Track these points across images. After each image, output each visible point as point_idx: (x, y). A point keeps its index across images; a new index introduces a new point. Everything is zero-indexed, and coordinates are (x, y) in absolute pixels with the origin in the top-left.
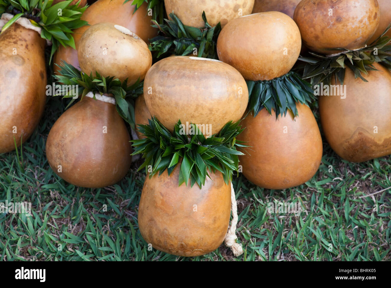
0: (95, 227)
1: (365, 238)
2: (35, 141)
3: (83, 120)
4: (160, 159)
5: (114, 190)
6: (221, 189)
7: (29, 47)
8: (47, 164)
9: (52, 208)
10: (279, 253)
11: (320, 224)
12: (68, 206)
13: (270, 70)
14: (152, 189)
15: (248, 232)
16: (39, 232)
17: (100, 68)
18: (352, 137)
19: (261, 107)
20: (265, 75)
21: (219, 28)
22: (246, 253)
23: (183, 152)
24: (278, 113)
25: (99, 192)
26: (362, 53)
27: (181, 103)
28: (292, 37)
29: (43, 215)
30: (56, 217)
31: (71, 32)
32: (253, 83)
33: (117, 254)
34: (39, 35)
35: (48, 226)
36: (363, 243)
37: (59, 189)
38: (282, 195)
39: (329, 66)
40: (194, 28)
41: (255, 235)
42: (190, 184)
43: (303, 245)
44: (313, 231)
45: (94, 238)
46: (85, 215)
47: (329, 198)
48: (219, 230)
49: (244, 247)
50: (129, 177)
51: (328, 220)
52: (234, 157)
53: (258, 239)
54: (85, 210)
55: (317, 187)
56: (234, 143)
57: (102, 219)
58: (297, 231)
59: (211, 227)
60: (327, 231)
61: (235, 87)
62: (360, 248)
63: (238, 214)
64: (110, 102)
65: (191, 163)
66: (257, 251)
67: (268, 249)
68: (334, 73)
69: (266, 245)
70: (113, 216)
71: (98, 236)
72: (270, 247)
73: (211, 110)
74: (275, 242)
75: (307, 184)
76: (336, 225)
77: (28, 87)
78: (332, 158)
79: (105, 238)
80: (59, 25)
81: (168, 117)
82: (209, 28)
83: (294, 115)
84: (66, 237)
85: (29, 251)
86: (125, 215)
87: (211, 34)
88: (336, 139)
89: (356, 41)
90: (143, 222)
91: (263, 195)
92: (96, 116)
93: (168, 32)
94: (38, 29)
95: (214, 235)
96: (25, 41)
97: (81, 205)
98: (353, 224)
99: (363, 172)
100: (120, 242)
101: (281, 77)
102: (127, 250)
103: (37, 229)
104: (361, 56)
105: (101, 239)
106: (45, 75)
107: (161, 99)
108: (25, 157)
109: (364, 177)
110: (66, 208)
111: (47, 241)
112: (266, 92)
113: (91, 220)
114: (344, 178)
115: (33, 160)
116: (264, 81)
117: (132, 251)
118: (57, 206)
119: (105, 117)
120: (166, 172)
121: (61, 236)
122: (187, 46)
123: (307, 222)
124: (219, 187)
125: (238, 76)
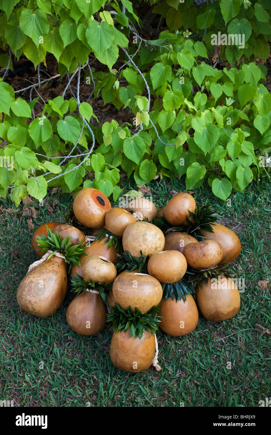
0: (89, 355)
1: (220, 361)
2: (62, 311)
3: (84, 302)
4: (120, 324)
5: (98, 335)
6: (150, 339)
7: (60, 266)
8: (66, 322)
9: (69, 344)
10: (179, 370)
11: (198, 354)
12: (76, 344)
13: (173, 279)
14: (116, 339)
15: (164, 358)
16: (63, 358)
17: (92, 278)
18: (212, 311)
19: (169, 296)
20: (170, 281)
21: (148, 258)
22: (163, 370)
23: (131, 321)
24: (177, 299)
25: (91, 337)
26: (215, 270)
27: (130, 297)
28: (183, 263)
29: (65, 349)
30: (71, 350)
31: (79, 258)
32: (165, 285)
33: (100, 370)
34: (64, 260)
35: (67, 354)
36: (219, 364)
37: (72, 335)
38: (179, 339)
39: (200, 276)
40: (136, 257)
41: (167, 360)
42: (135, 336)
43: (190, 365)
44: (195, 358)
45: (89, 362)
46: (85, 349)
47: (202, 340)
48: (149, 359)
49: (161, 367)
50: (106, 329)
51: (202, 352)
52: (156, 323)
53: (168, 362)
54: (84, 347)
55: (196, 334)
56: (156, 316)
57: (92, 351)
58: (187, 357)
59: (145, 358)
60: (201, 358)
61: (156, 289)
62: (218, 367)
63: (158, 349)
64: (97, 293)
65: (135, 327)
66: (168, 369)
67: (173, 368)
68: (203, 280)
69: (173, 366)
70: (98, 349)
71: (91, 361)
72: (174, 367)
73: (145, 301)
74: (177, 364)
75: (192, 333)
76: (206, 354)
77: (58, 286)
78: (203, 319)
79: (94, 362)
80: (73, 255)
81: (124, 304)
82: (143, 258)
83: (184, 300)
84: (75, 361)
85: (58, 368)
86: (104, 349)
87: (144, 260)
88: (205, 311)
89: (212, 265)
90: (113, 355)
91: (170, 339)
92: (90, 300)
93: (124, 259)
94: (64, 257)
95: (147, 362)
96: (58, 263)
97: (83, 344)
98: (214, 354)
99: (218, 327)
100: (101, 364)
101: (178, 282)
102: (105, 368)
103: (62, 356)
104: (215, 272)
105: (92, 362)
106: (66, 278)
107: (121, 295)
108: (57, 318)
109: (219, 329)
110: (75, 345)
111: (66, 363)
112: (171, 289)
113: (87, 352)
114: (209, 329)
115: (60, 320)
116: (170, 284)
117: (107, 368)
118: (71, 344)
119: (94, 301)
120: (123, 331)
121: (73, 360)
122: (133, 266)
123: (192, 353)
124: (149, 338)
125: (158, 283)
